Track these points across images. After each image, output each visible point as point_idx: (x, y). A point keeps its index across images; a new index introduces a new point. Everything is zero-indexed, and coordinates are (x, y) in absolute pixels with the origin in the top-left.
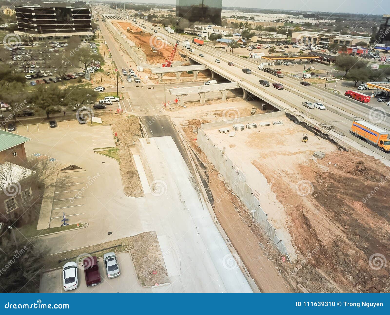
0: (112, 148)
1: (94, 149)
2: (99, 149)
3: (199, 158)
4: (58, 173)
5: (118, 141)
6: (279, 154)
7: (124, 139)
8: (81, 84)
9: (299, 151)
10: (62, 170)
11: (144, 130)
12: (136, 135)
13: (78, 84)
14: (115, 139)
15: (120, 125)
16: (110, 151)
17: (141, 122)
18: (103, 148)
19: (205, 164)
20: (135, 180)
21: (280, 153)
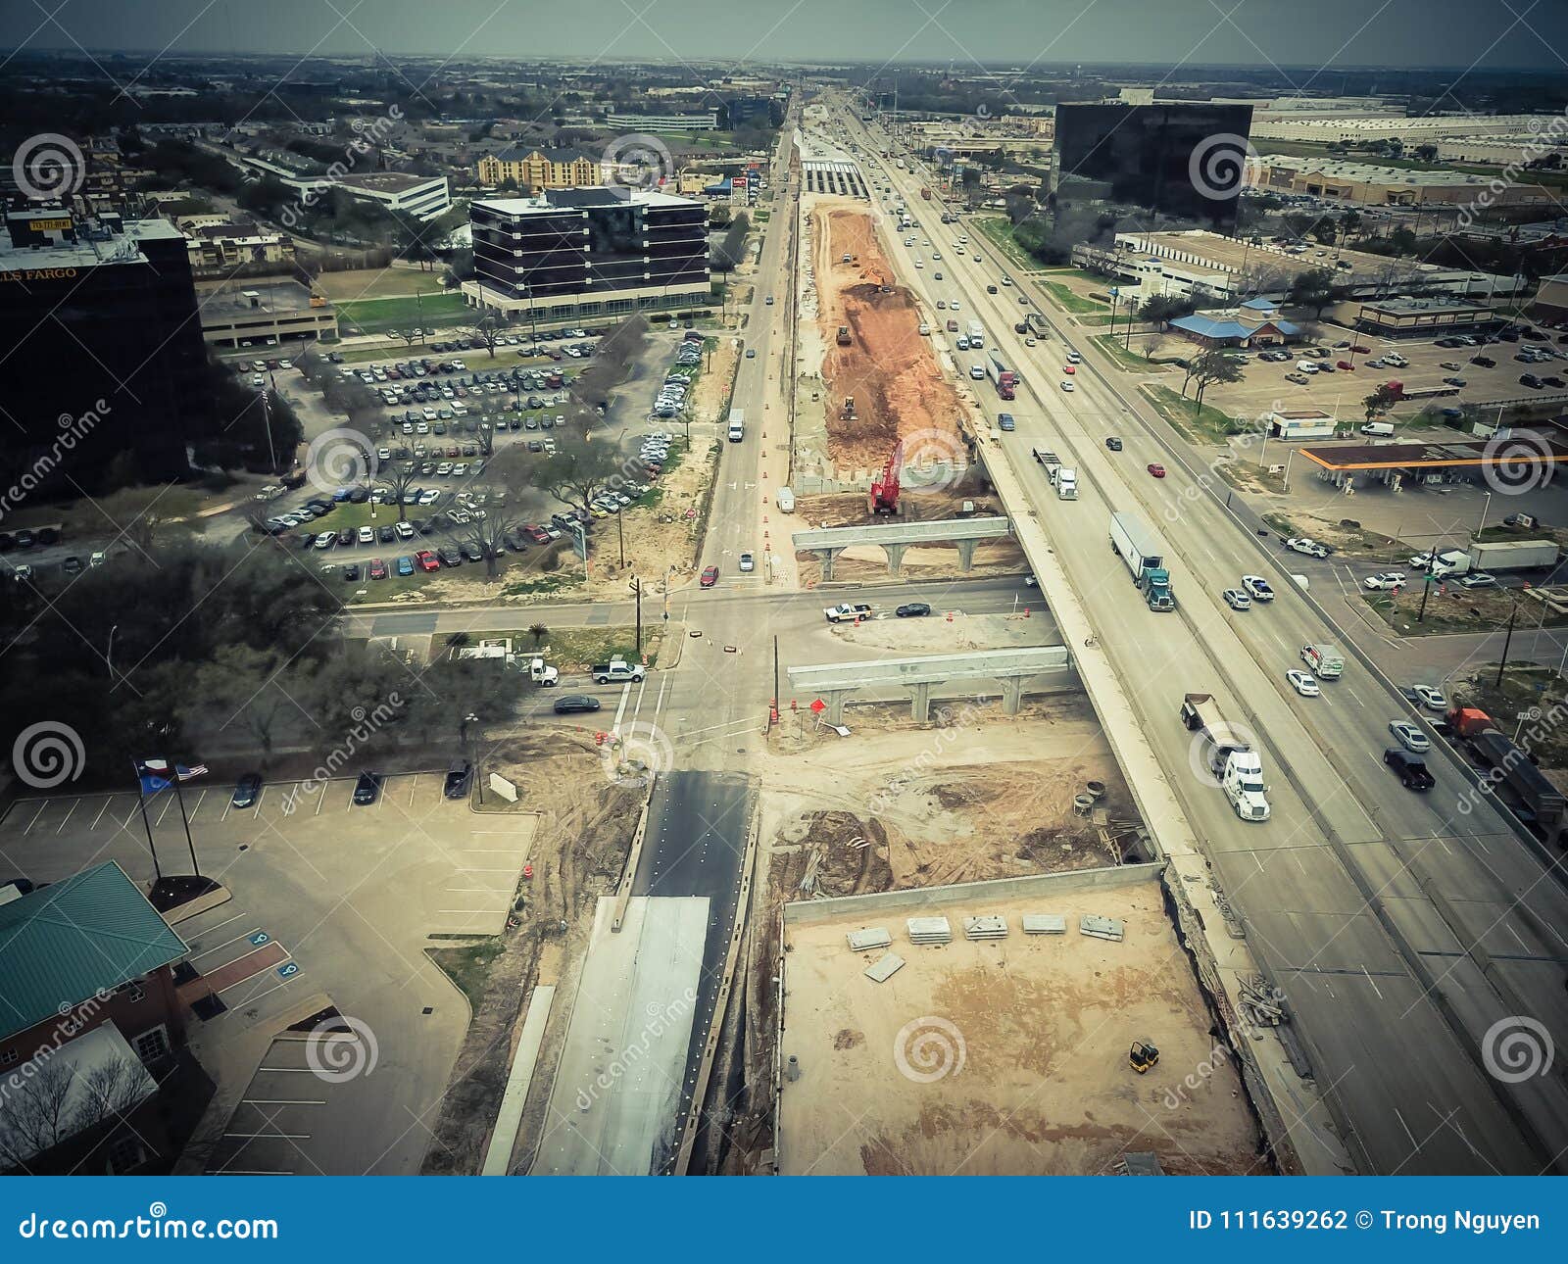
0: (483, 942)
1: (431, 937)
2: (447, 937)
3: (747, 1037)
4: (275, 1041)
5: (520, 906)
6: (995, 1123)
7: (548, 895)
8: (550, 574)
9: (1084, 1126)
10: (291, 1028)
11: (636, 849)
12: (602, 872)
13: (540, 576)
14: (519, 891)
15: (571, 817)
16: (474, 953)
17: (648, 804)
18: (459, 937)
19: (750, 1080)
20: (473, 1127)
21: (1003, 1117)
